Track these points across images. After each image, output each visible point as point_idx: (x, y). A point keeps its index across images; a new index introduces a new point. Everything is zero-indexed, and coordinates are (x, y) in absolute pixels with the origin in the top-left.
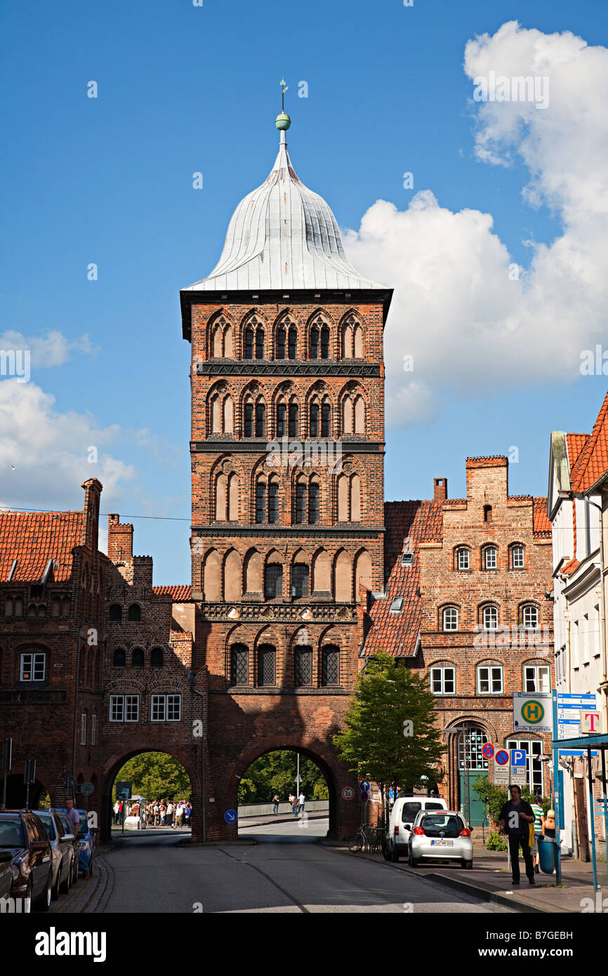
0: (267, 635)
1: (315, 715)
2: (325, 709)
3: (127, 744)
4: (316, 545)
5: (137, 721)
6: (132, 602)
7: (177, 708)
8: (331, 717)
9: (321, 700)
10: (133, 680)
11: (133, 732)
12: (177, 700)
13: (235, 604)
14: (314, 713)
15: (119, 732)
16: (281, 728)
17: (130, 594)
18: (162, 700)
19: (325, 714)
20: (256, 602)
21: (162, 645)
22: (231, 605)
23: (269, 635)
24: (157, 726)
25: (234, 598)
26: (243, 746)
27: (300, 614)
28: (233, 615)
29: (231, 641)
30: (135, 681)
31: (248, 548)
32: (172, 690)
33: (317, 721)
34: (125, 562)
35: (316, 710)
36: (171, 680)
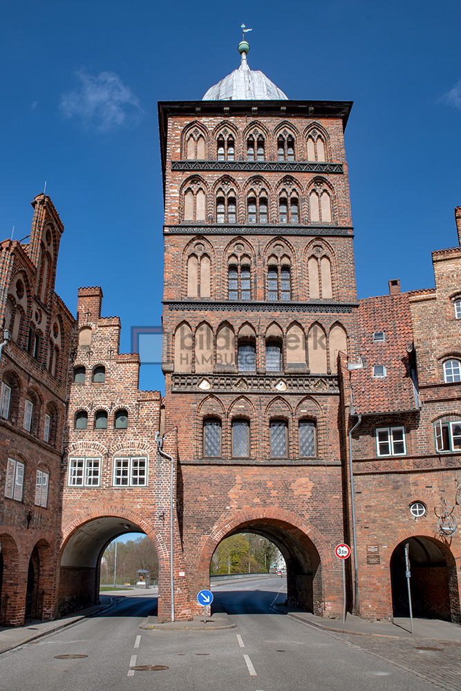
0: (240, 406)
1: (293, 486)
2: (304, 480)
3: (86, 510)
4: (290, 319)
5: (98, 485)
6: (97, 362)
7: (142, 473)
8: (310, 488)
9: (299, 471)
10: (95, 442)
11: (93, 498)
12: (142, 464)
13: (206, 375)
14: (293, 484)
15: (78, 497)
16: (257, 500)
17: (95, 355)
18: (125, 464)
19: (305, 486)
20: (228, 373)
21: (127, 406)
22: (202, 376)
23: (243, 406)
24: (120, 491)
25: (206, 370)
26: (217, 518)
27: (275, 385)
28: (205, 386)
29: (203, 412)
30: (97, 443)
31: (221, 321)
32: (137, 452)
33: (296, 493)
34: (92, 323)
35: (294, 481)
36: (136, 441)
